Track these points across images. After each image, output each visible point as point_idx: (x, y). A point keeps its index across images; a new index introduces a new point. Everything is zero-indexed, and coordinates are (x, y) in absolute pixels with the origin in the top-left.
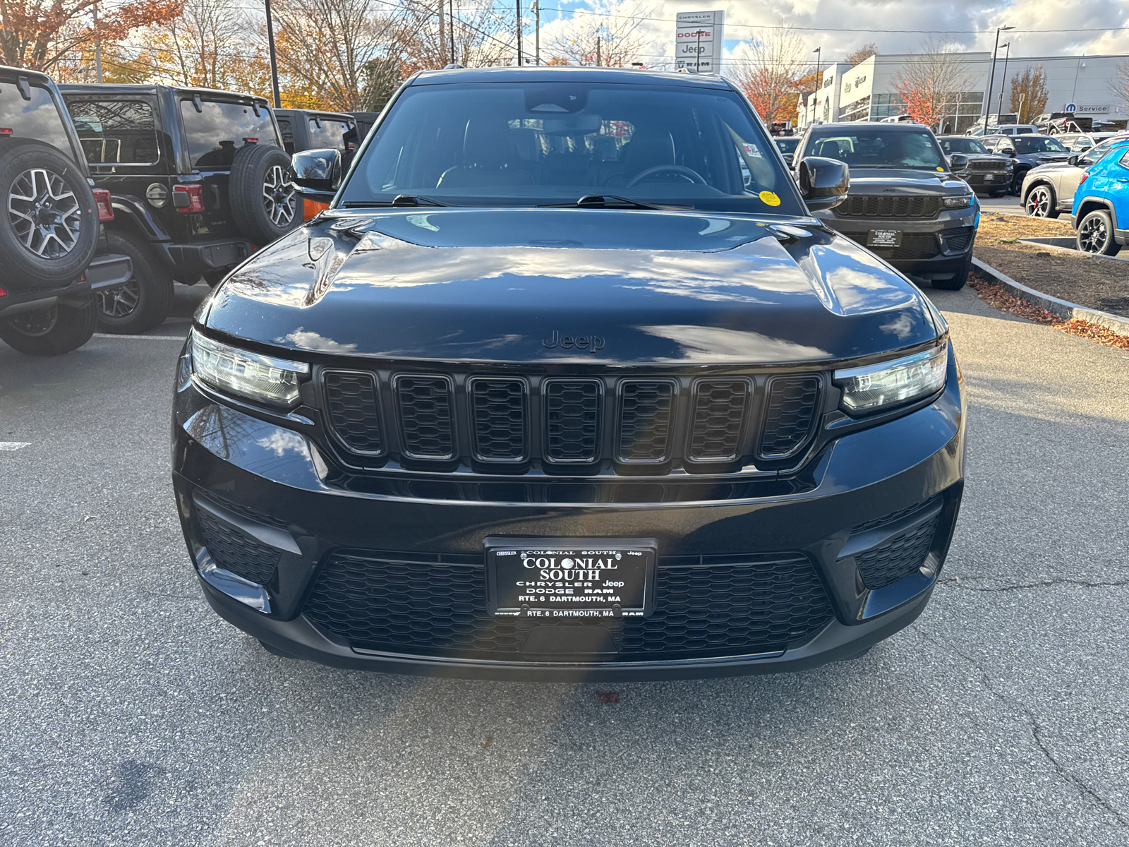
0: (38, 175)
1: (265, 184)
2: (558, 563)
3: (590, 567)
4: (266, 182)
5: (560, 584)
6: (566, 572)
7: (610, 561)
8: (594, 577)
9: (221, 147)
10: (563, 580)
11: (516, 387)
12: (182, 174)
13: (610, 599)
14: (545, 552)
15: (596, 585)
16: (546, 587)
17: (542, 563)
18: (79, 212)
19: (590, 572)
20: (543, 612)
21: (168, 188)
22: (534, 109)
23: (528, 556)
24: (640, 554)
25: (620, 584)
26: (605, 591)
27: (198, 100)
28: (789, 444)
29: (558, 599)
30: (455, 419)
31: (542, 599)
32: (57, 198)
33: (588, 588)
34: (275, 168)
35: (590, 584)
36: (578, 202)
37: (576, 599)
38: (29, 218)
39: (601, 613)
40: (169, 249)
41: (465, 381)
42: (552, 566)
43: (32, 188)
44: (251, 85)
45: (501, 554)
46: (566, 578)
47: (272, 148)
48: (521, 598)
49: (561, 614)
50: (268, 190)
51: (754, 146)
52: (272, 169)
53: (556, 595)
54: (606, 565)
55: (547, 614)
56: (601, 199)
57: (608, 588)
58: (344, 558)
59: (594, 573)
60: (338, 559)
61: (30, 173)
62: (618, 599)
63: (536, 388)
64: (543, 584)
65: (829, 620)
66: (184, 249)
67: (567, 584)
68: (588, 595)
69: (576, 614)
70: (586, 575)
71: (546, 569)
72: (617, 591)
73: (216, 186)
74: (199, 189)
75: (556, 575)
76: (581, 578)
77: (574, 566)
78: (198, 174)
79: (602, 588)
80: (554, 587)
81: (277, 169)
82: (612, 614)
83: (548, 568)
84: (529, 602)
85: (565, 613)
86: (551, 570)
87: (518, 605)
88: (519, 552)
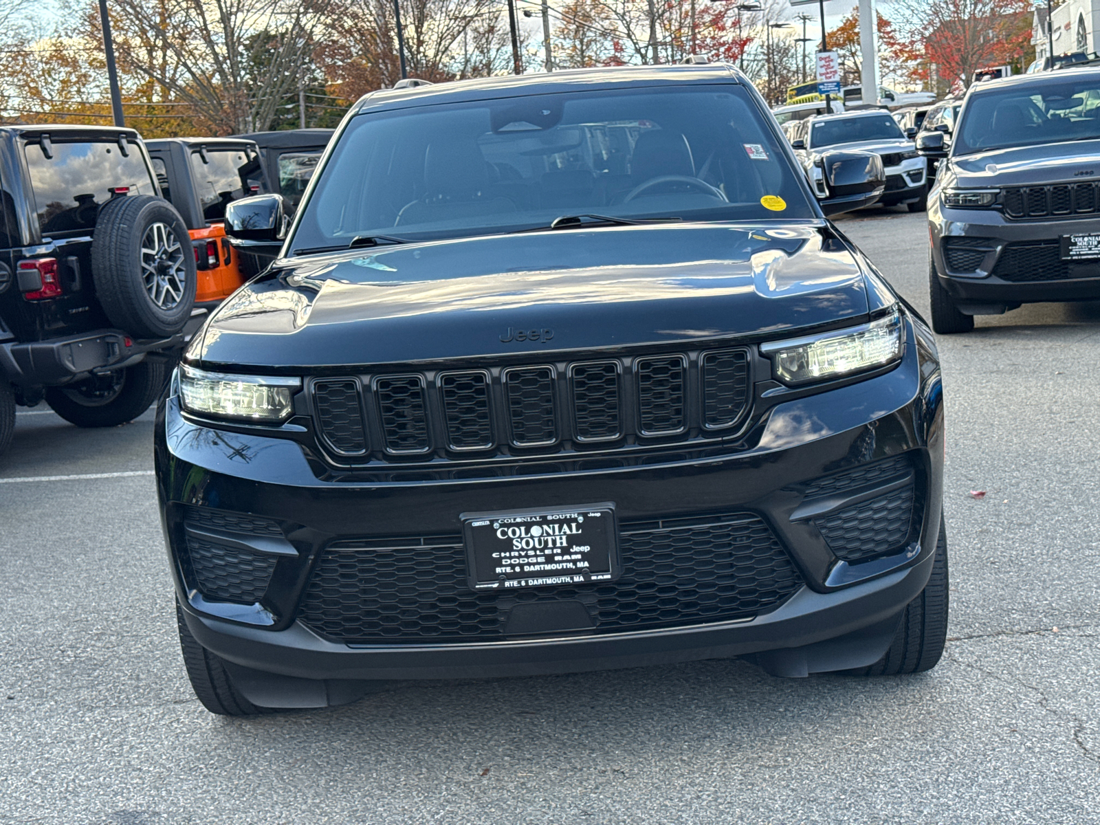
1: (144, 250)
2: (527, 531)
3: (557, 533)
4: (145, 246)
5: (531, 553)
6: (536, 540)
7: (574, 525)
8: (561, 543)
9: (76, 204)
10: (534, 549)
11: (479, 378)
12: (30, 245)
13: (580, 565)
14: (515, 519)
15: (565, 551)
16: (520, 557)
17: (514, 532)
19: (558, 538)
20: (519, 582)
21: (10, 266)
22: (501, 130)
23: (501, 526)
24: (598, 515)
25: (586, 549)
26: (574, 557)
27: (47, 142)
28: (732, 413)
29: (532, 568)
30: (429, 412)
31: (518, 569)
33: (558, 554)
34: (155, 226)
35: (559, 551)
36: (552, 225)
37: (548, 567)
39: (572, 578)
40: (13, 352)
41: (435, 377)
42: (523, 535)
44: (45, 93)
45: (476, 524)
46: (537, 546)
47: (150, 199)
48: (498, 570)
49: (535, 583)
50: (148, 258)
51: (759, 146)
52: (152, 228)
53: (529, 564)
54: (570, 529)
55: (523, 583)
56: (576, 220)
57: (576, 553)
58: (336, 552)
59: (561, 539)
60: (330, 553)
62: (586, 564)
63: (496, 377)
64: (517, 554)
65: (800, 587)
66: (33, 350)
67: (538, 552)
68: (559, 562)
69: (550, 581)
70: (554, 542)
71: (518, 538)
72: (585, 557)
73: (74, 258)
74: (52, 263)
75: (528, 543)
76: (550, 545)
77: (543, 533)
78: (49, 243)
79: (571, 554)
80: (527, 556)
81: (159, 228)
82: (582, 579)
83: (519, 537)
84: (506, 574)
85: (540, 581)
86: (522, 539)
87: (497, 577)
88: (492, 522)
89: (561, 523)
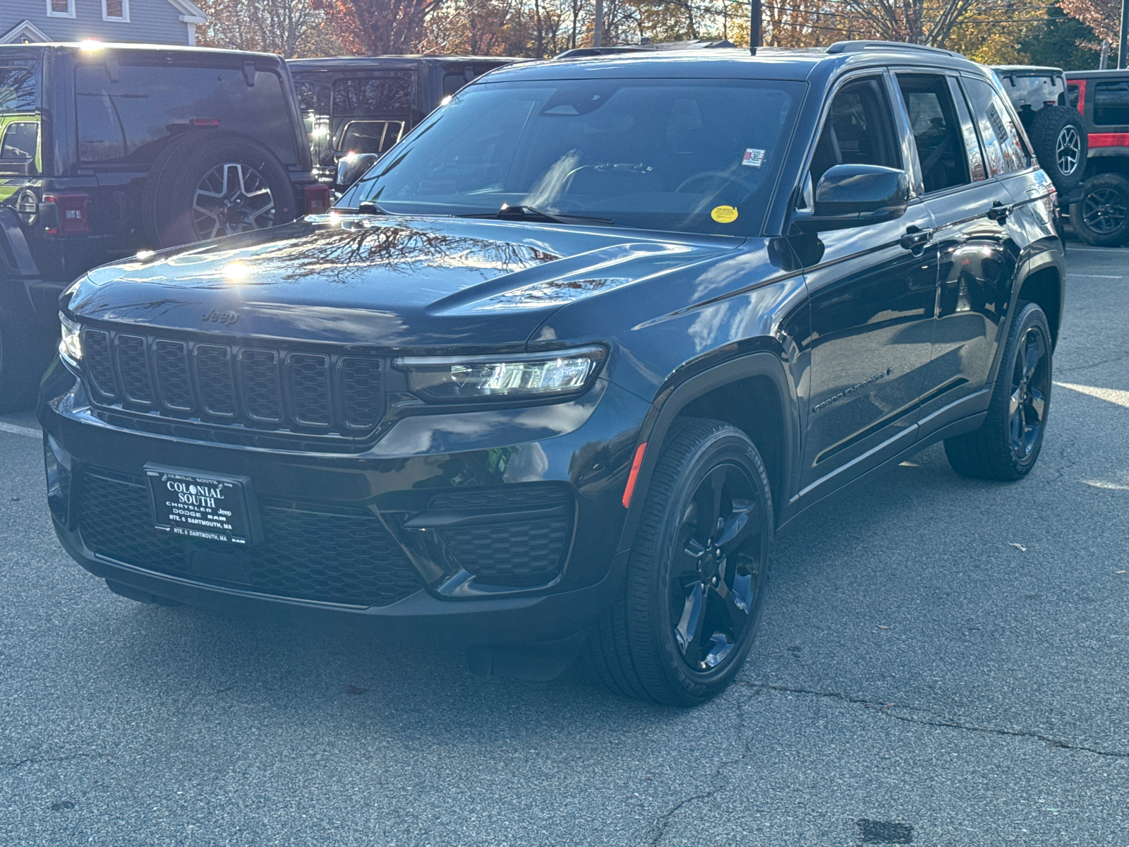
0: (233, 171)
2: (187, 488)
3: (207, 494)
5: (191, 507)
6: (194, 497)
7: (218, 491)
8: (211, 504)
10: (192, 504)
13: (226, 526)
14: (177, 476)
15: (215, 512)
16: (184, 509)
17: (178, 487)
18: (273, 211)
19: (208, 499)
20: (184, 531)
23: (169, 479)
24: (231, 485)
25: (229, 513)
26: (221, 518)
29: (193, 521)
31: (183, 519)
32: (250, 195)
33: (209, 513)
35: (210, 511)
37: (203, 523)
38: (215, 217)
39: (218, 537)
42: (185, 491)
43: (222, 184)
45: (149, 473)
46: (195, 503)
48: (170, 516)
49: (194, 534)
53: (192, 517)
54: (216, 493)
55: (186, 533)
57: (222, 515)
59: (210, 500)
61: (222, 168)
62: (230, 527)
64: (182, 506)
65: (417, 588)
67: (196, 508)
68: (210, 520)
69: (204, 535)
70: (206, 502)
72: (229, 520)
75: (188, 499)
76: (204, 504)
77: (197, 492)
79: (218, 515)
80: (188, 509)
82: (225, 539)
83: (182, 492)
84: (176, 521)
85: (197, 534)
86: (185, 494)
87: (169, 522)
88: (162, 475)
89: (210, 486)
